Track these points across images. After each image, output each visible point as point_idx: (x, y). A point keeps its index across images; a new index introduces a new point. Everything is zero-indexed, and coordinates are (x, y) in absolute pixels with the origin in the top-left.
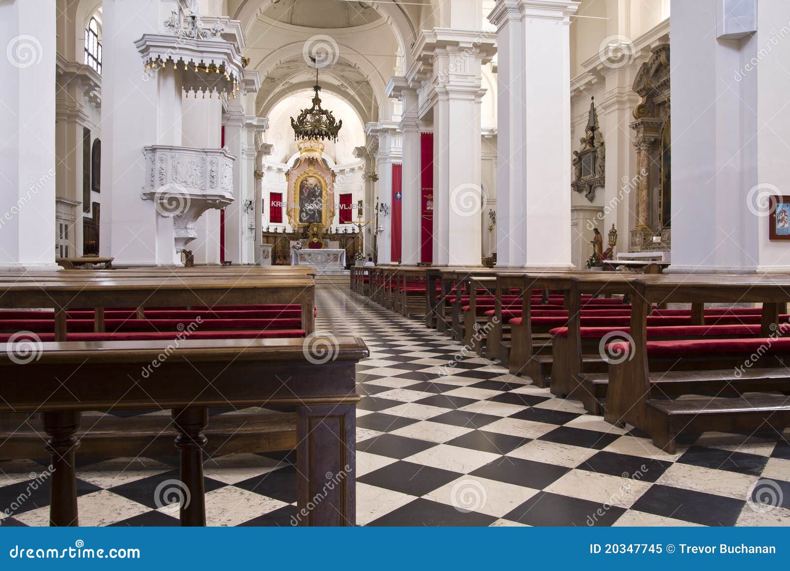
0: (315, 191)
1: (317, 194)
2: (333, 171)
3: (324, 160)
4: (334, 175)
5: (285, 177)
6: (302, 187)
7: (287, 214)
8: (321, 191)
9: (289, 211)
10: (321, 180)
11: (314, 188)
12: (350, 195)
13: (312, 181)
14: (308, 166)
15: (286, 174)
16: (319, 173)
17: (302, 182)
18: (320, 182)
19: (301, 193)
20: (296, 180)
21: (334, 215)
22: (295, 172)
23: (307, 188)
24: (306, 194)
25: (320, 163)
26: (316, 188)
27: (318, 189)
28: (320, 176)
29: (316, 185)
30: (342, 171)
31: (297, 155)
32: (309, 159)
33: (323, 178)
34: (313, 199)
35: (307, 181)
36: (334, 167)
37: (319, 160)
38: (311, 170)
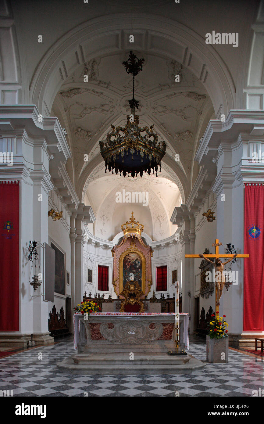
0: (136, 265)
1: (138, 267)
2: (151, 247)
3: (143, 239)
4: (151, 250)
5: (111, 253)
6: (125, 261)
7: (113, 284)
8: (141, 265)
9: (114, 281)
10: (141, 255)
11: (135, 262)
12: (165, 267)
13: (133, 256)
14: (131, 244)
15: (112, 251)
16: (139, 250)
17: (125, 258)
18: (140, 257)
19: (125, 266)
20: (121, 256)
21: (151, 284)
22: (119, 249)
23: (130, 262)
24: (128, 268)
25: (140, 241)
26: (137, 262)
27: (138, 263)
28: (140, 252)
29: (136, 260)
30: (158, 247)
31: (121, 235)
32: (131, 237)
33: (142, 254)
34: (135, 271)
35: (129, 256)
36: (152, 244)
37: (139, 238)
38: (133, 248)
